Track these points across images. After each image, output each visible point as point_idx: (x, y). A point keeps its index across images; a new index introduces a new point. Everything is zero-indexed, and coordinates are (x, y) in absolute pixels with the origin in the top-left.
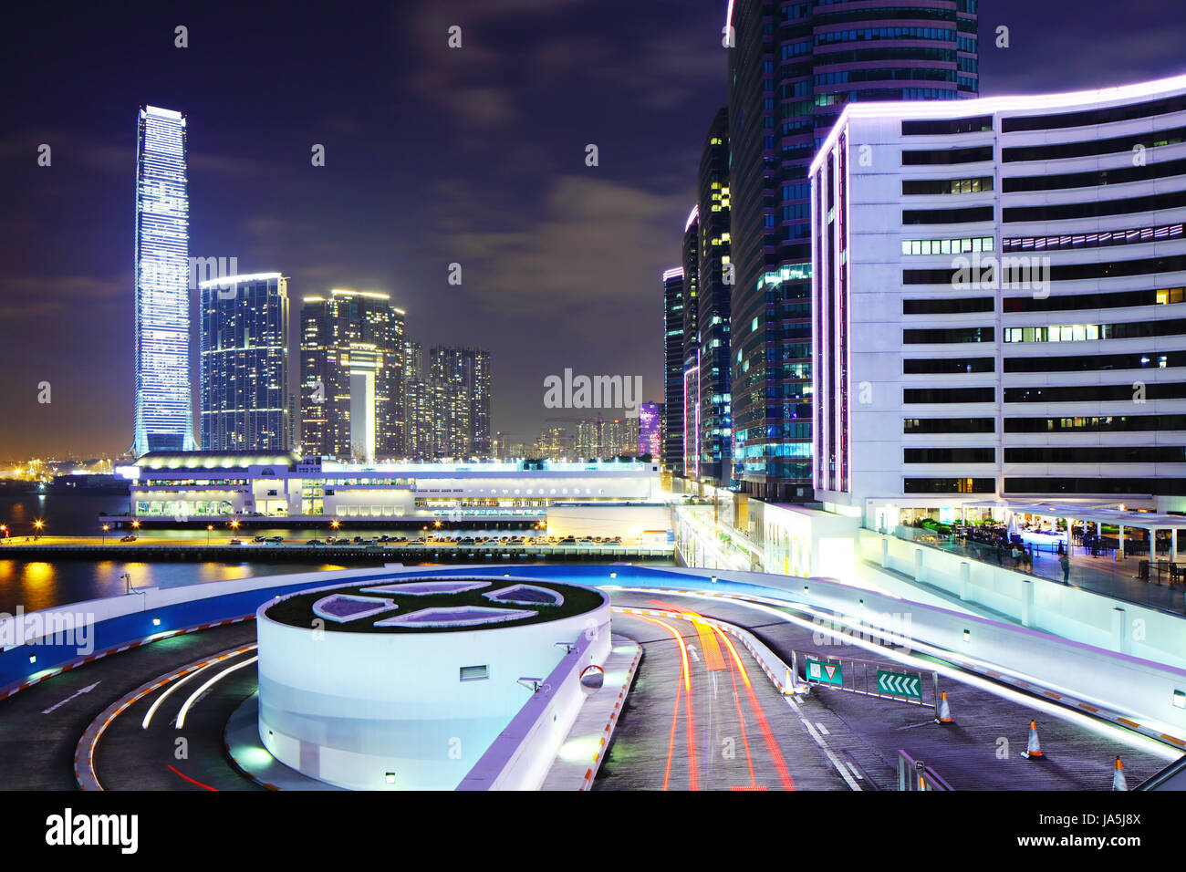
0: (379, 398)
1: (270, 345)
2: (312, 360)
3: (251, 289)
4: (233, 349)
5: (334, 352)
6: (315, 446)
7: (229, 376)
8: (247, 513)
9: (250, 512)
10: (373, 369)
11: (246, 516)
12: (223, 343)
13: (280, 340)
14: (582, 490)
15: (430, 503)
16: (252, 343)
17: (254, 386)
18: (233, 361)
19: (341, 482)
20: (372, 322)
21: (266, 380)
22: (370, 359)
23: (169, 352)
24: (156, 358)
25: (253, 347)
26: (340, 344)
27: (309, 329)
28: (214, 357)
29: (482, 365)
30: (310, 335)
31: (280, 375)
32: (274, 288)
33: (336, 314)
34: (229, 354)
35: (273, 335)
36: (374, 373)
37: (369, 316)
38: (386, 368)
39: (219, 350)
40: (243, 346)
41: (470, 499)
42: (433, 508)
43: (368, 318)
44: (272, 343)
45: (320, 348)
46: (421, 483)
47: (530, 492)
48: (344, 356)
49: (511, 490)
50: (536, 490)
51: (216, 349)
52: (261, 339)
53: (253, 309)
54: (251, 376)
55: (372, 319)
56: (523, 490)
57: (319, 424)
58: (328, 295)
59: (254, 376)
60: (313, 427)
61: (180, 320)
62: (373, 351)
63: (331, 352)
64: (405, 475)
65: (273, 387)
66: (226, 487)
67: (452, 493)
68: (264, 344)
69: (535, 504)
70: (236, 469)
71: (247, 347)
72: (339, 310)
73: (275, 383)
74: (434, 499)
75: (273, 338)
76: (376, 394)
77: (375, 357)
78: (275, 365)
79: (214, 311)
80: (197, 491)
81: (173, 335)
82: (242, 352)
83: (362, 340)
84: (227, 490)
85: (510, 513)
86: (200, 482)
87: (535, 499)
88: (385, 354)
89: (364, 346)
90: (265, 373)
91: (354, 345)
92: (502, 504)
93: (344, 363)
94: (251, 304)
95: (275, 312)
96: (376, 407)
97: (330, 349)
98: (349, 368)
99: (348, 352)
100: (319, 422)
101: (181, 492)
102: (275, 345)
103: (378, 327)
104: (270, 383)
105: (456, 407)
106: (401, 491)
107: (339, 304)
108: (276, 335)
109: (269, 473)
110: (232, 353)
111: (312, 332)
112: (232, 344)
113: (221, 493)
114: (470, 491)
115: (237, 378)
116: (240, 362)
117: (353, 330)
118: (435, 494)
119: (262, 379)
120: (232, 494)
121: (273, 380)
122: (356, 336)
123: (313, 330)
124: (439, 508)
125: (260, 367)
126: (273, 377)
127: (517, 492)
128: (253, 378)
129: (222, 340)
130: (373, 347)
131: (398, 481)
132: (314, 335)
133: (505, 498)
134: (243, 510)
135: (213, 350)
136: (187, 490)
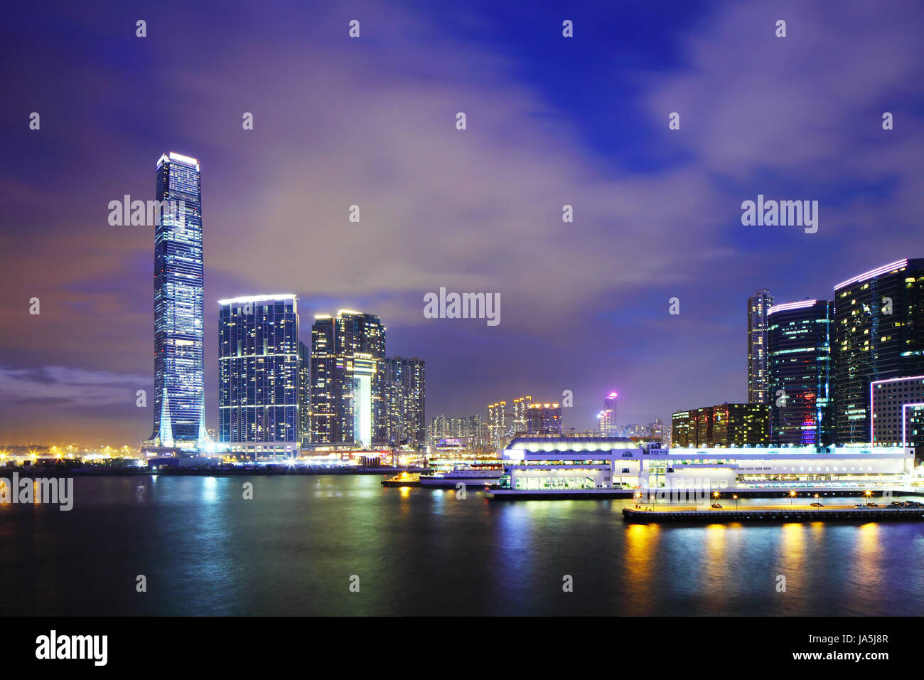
0: (374, 397)
1: (286, 353)
2: (322, 366)
3: (270, 307)
4: (253, 355)
5: (342, 359)
6: (325, 435)
7: (249, 378)
8: (606, 486)
9: (608, 486)
10: (369, 374)
11: (605, 489)
12: (243, 351)
13: (295, 349)
14: (857, 468)
15: (746, 478)
16: (270, 351)
17: (272, 386)
18: (253, 365)
19: (679, 462)
20: (368, 336)
21: (283, 381)
22: (367, 365)
23: (189, 357)
24: (178, 361)
25: (272, 354)
26: (346, 354)
27: (319, 341)
28: (234, 362)
29: (420, 371)
30: (320, 346)
31: (295, 377)
32: (290, 307)
33: (343, 329)
34: (249, 359)
35: (288, 345)
36: (370, 377)
37: (367, 331)
38: (378, 373)
39: (239, 356)
40: (262, 354)
41: (777, 475)
42: (749, 482)
43: (366, 333)
44: (288, 351)
45: (328, 356)
46: (740, 463)
47: (819, 470)
48: (349, 363)
49: (806, 468)
50: (823, 468)
51: (236, 355)
52: (279, 348)
53: (272, 323)
54: (269, 378)
55: (369, 334)
56: (814, 468)
57: (328, 417)
58: (335, 314)
59: (272, 378)
60: (323, 420)
61: (196, 331)
62: (370, 360)
63: (340, 359)
64: (728, 457)
65: (289, 387)
66: (590, 467)
67: (763, 471)
68: (282, 352)
69: (823, 478)
70: (599, 452)
71: (265, 354)
72: (345, 326)
73: (291, 384)
74: (750, 475)
75: (289, 347)
76: (372, 394)
77: (371, 364)
78: (291, 369)
79: (234, 324)
80: (566, 469)
81: (190, 343)
82: (262, 358)
83: (361, 350)
84: (590, 469)
85: (805, 484)
86: (567, 463)
87: (823, 475)
88: (378, 362)
89: (363, 355)
90: (283, 375)
91: (356, 354)
92: (802, 479)
93: (349, 369)
94: (270, 318)
95: (291, 327)
96: (372, 404)
97: (339, 357)
98: (352, 373)
99: (352, 360)
100: (328, 416)
101: (553, 471)
102: (291, 353)
103: (373, 340)
104: (287, 384)
105: (408, 405)
106: (724, 469)
107: (345, 322)
108: (291, 345)
109: (627, 455)
110: (253, 359)
111: (322, 343)
112: (252, 352)
113: (586, 472)
114: (776, 469)
115: (257, 379)
116: (260, 366)
117: (355, 342)
118: (750, 472)
119: (280, 381)
120: (594, 472)
121: (289, 382)
122: (357, 347)
123: (322, 342)
124: (754, 482)
125: (278, 371)
126: (289, 378)
127: (810, 470)
128: (272, 380)
129: (243, 347)
130: (369, 356)
131: (724, 461)
132: (323, 346)
133: (802, 474)
134: (603, 484)
135: (233, 356)
136: (557, 469)
